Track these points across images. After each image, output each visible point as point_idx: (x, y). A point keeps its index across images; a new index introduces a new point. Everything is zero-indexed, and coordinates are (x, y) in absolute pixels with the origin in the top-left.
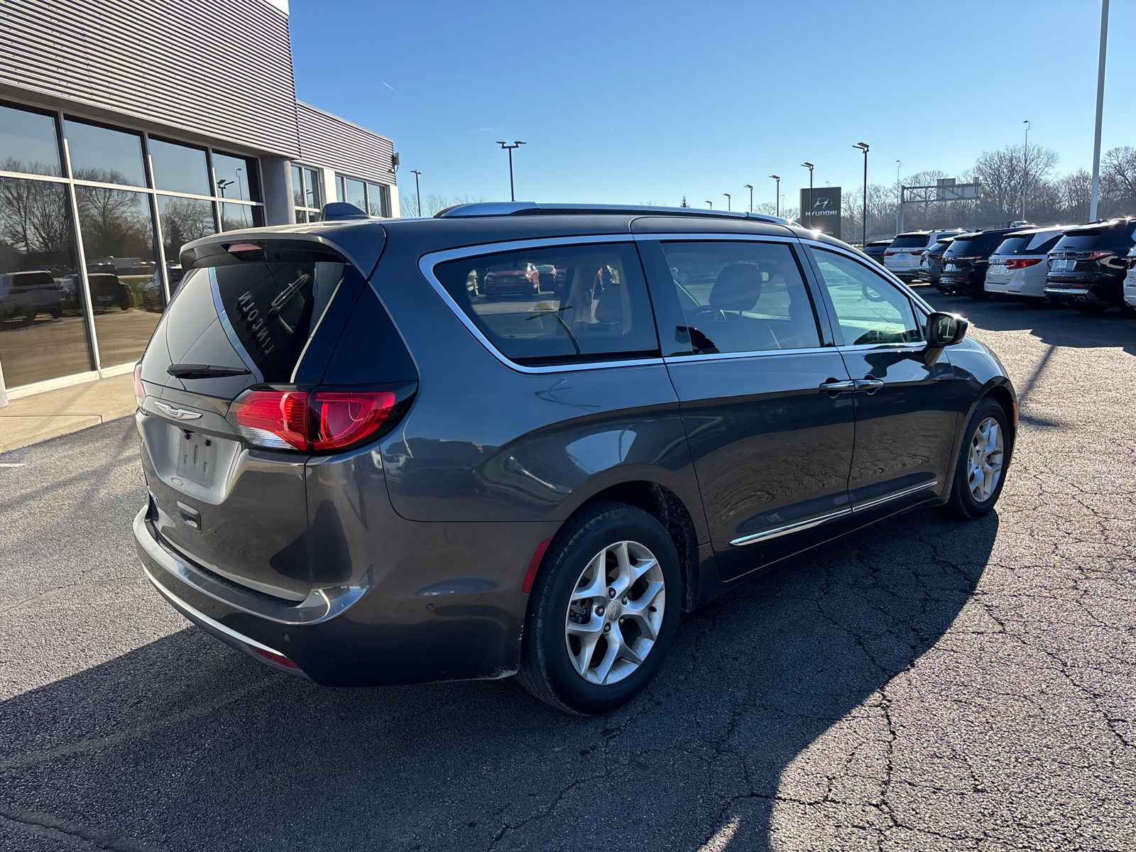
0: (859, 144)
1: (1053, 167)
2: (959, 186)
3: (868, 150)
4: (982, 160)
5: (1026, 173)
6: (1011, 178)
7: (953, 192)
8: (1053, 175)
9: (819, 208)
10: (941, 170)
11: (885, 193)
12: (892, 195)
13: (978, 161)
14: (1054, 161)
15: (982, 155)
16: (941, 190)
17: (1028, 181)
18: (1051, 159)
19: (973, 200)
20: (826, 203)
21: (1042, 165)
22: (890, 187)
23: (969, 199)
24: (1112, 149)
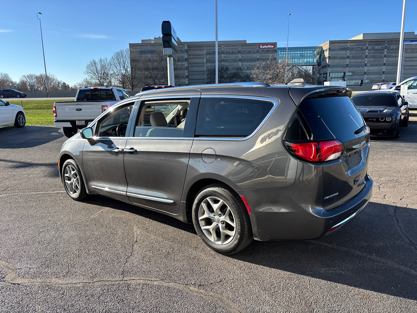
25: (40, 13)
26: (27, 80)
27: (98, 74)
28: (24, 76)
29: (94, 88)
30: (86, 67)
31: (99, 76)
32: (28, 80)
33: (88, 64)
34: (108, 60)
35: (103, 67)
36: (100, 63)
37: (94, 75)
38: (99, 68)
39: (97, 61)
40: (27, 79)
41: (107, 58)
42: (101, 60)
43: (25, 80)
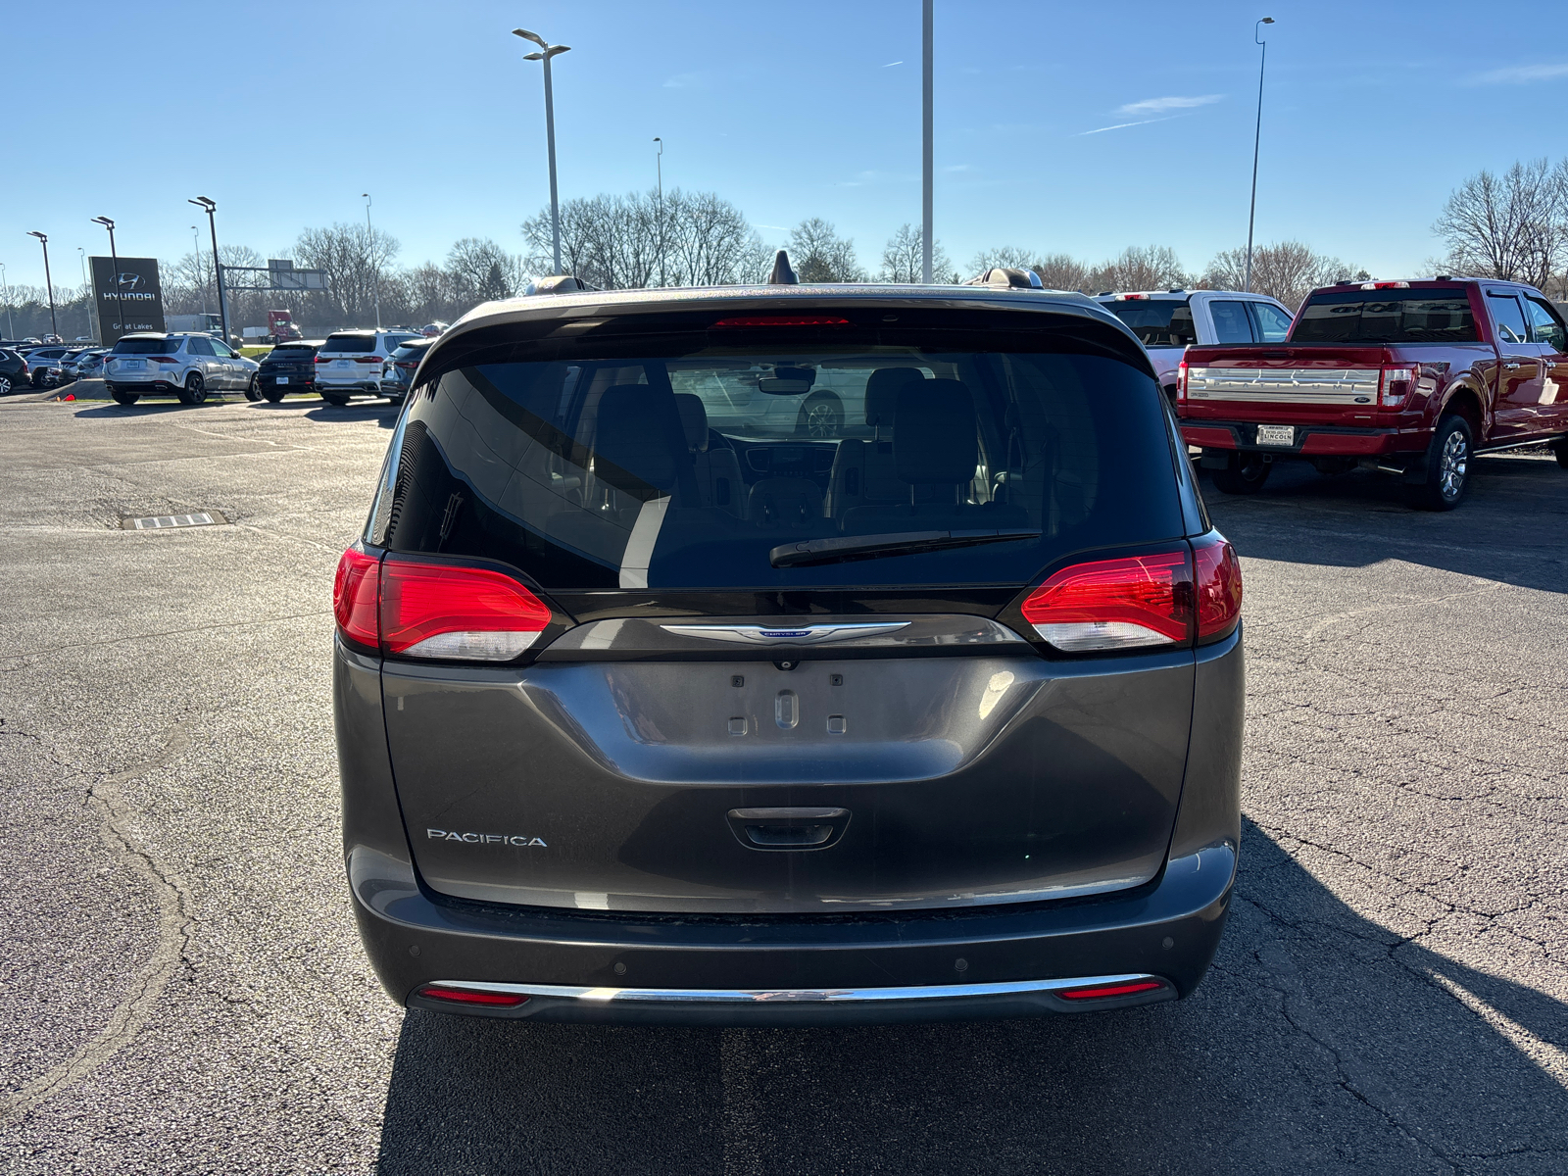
0: (199, 198)
1: (395, 257)
2: (299, 271)
3: (214, 210)
4: (305, 239)
5: (363, 262)
6: (342, 264)
7: (292, 279)
8: (396, 266)
9: (126, 288)
10: (249, 247)
11: (170, 272)
12: (181, 275)
13: (300, 239)
14: (396, 249)
15: (304, 232)
16: (275, 274)
17: (365, 274)
18: (391, 247)
19: (298, 291)
20: (135, 281)
21: (381, 252)
22: (177, 264)
23: (287, 289)
24: (460, 241)
25: (1268, 20)
26: (1231, 267)
27: (1492, 231)
28: (1223, 254)
29: (1126, 297)
30: (1447, 203)
31: (1498, 239)
32: (1235, 268)
33: (1457, 192)
34: (1551, 168)
35: (1524, 200)
36: (1511, 184)
37: (1475, 238)
38: (1501, 208)
39: (1499, 174)
40: (1232, 263)
41: (1546, 160)
42: (1517, 173)
43: (1225, 268)
